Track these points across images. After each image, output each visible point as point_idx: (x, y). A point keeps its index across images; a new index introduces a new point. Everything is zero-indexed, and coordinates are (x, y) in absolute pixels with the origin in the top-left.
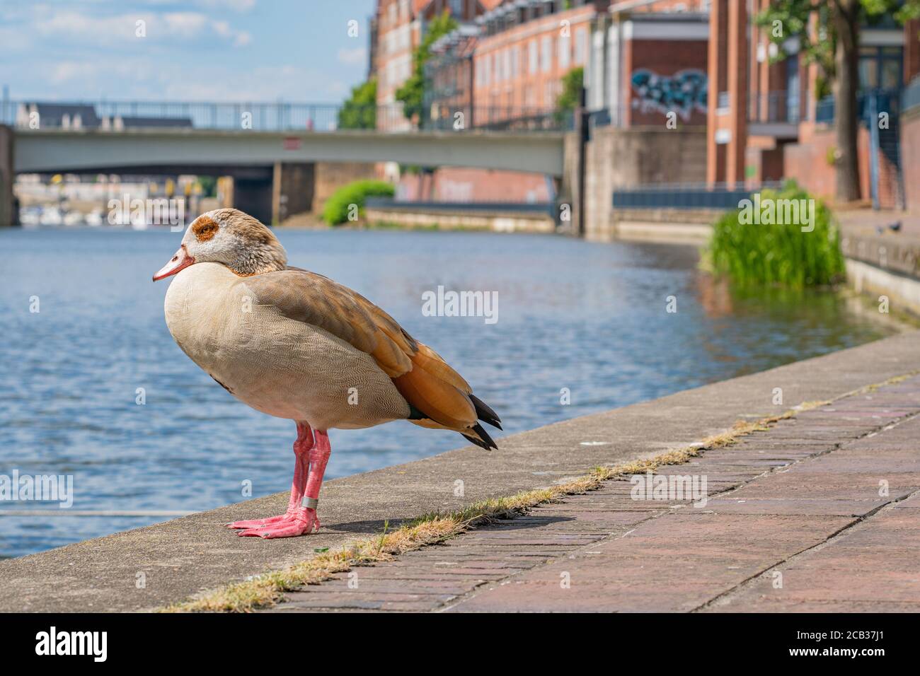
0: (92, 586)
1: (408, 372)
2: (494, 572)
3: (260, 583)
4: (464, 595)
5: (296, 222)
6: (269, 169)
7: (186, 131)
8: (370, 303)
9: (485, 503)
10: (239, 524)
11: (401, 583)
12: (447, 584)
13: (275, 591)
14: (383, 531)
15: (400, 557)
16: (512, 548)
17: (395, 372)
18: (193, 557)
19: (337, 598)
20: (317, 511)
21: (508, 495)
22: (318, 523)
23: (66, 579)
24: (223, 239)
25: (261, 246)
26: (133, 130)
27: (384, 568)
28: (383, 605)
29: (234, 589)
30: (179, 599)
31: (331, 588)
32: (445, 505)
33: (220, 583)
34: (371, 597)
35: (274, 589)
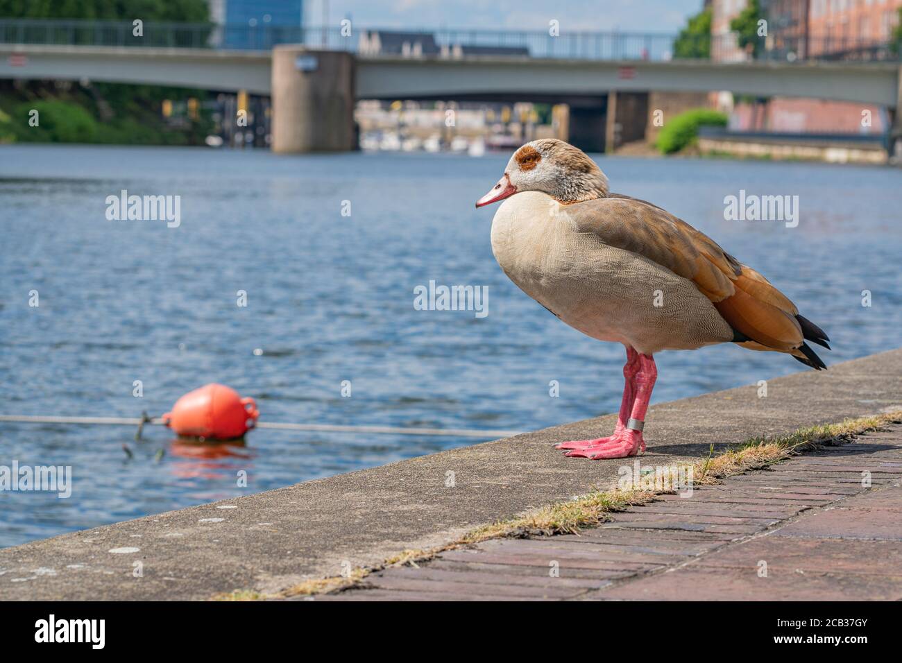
0: (421, 501)
1: (730, 297)
2: (819, 497)
3: (585, 502)
4: (788, 519)
5: (629, 151)
6: (604, 97)
7: (523, 59)
8: (693, 229)
9: (810, 430)
10: (566, 444)
11: (725, 506)
12: (770, 508)
13: (600, 511)
14: (708, 455)
15: (724, 481)
16: (837, 475)
17: (717, 297)
18: (520, 476)
19: (661, 519)
20: (644, 434)
21: (834, 421)
22: (643, 445)
23: (397, 495)
24: (545, 169)
25: (582, 175)
26: (472, 58)
27: (708, 491)
28: (706, 528)
29: (560, 508)
30: (506, 517)
31: (656, 510)
32: (771, 431)
33: (547, 502)
34: (694, 520)
35: (600, 509)
